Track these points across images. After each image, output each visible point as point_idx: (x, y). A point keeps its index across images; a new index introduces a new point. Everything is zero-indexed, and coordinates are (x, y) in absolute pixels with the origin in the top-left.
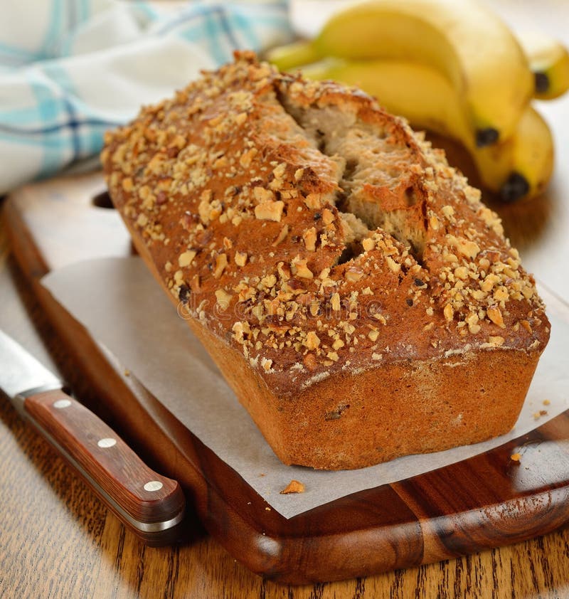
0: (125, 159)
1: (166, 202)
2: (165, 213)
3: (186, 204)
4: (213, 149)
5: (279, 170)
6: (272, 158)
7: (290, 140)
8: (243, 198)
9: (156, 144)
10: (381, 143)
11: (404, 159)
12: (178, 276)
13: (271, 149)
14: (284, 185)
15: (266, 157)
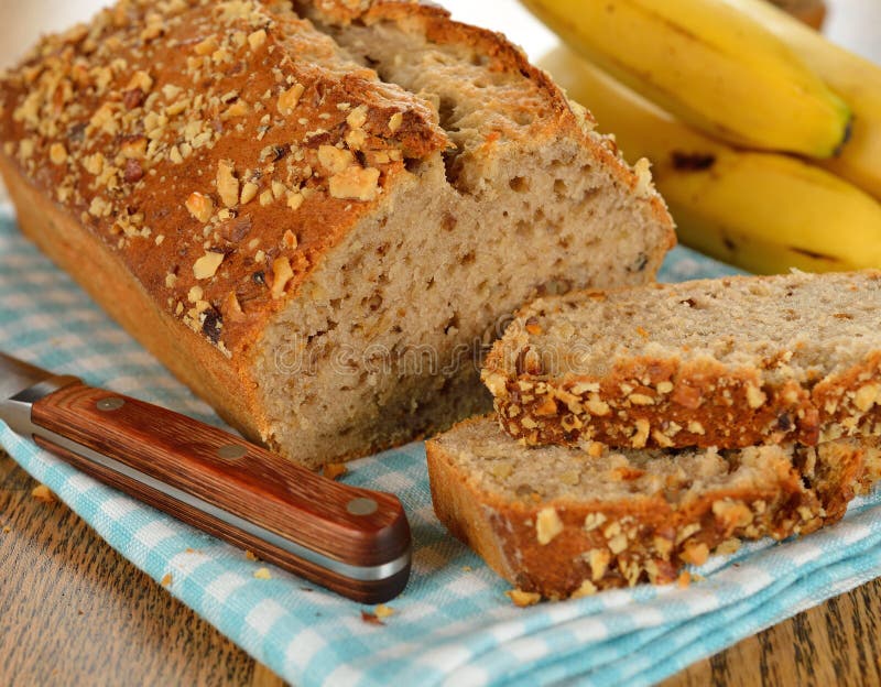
0: (40, 114)
1: (143, 175)
2: (143, 194)
3: (181, 178)
4: (211, 90)
5: (357, 117)
6: (337, 97)
7: (339, 70)
8: (294, 163)
9: (95, 88)
10: (480, 72)
11: (530, 95)
12: (195, 294)
13: (331, 84)
14: (369, 140)
15: (324, 96)
